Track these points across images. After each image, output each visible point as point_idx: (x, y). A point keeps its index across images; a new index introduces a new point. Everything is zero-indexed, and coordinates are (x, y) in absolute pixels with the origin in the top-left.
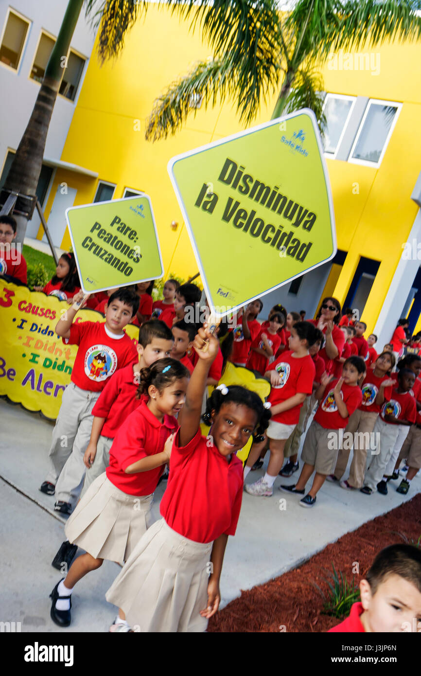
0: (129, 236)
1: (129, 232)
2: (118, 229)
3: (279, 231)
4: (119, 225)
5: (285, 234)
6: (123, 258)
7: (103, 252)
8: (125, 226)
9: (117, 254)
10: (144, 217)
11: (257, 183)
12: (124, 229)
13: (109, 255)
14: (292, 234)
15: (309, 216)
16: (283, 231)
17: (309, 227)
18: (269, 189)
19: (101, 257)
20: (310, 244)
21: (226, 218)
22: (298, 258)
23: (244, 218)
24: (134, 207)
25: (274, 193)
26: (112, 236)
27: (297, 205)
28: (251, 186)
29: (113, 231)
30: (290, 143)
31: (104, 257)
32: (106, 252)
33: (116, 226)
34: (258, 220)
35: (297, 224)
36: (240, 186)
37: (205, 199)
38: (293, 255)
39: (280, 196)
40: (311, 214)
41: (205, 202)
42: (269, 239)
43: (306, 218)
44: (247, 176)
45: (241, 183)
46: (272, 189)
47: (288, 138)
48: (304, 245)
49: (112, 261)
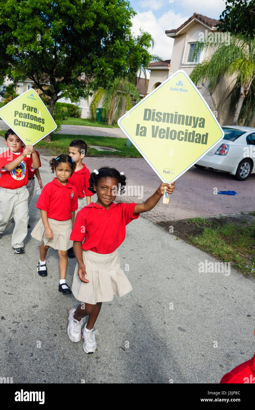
0: (34, 111)
1: (33, 110)
2: (27, 109)
3: (186, 133)
4: (27, 108)
5: (190, 133)
6: (38, 123)
7: (26, 124)
8: (30, 107)
9: (34, 122)
10: (36, 100)
11: (165, 114)
12: (30, 109)
13: (30, 124)
14: (194, 132)
15: (200, 120)
16: (189, 132)
17: (202, 125)
18: (172, 115)
19: (27, 126)
20: (207, 134)
21: (154, 136)
22: (203, 143)
23: (164, 132)
24: (29, 96)
25: (176, 115)
26: (26, 114)
27: (191, 117)
28: (162, 116)
29: (25, 111)
30: (176, 89)
31: (28, 126)
32: (28, 123)
33: (25, 109)
34: (172, 131)
35: (195, 126)
36: (156, 118)
37: (140, 131)
38: (199, 142)
39: (180, 116)
40: (201, 119)
41: (140, 132)
42: (182, 138)
43: (199, 122)
44: (158, 113)
45: (156, 117)
46: (174, 114)
47: (174, 87)
48: (204, 135)
49: (33, 126)
